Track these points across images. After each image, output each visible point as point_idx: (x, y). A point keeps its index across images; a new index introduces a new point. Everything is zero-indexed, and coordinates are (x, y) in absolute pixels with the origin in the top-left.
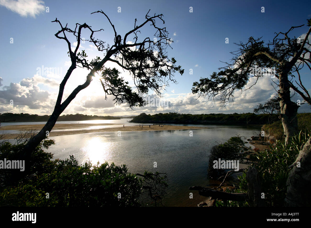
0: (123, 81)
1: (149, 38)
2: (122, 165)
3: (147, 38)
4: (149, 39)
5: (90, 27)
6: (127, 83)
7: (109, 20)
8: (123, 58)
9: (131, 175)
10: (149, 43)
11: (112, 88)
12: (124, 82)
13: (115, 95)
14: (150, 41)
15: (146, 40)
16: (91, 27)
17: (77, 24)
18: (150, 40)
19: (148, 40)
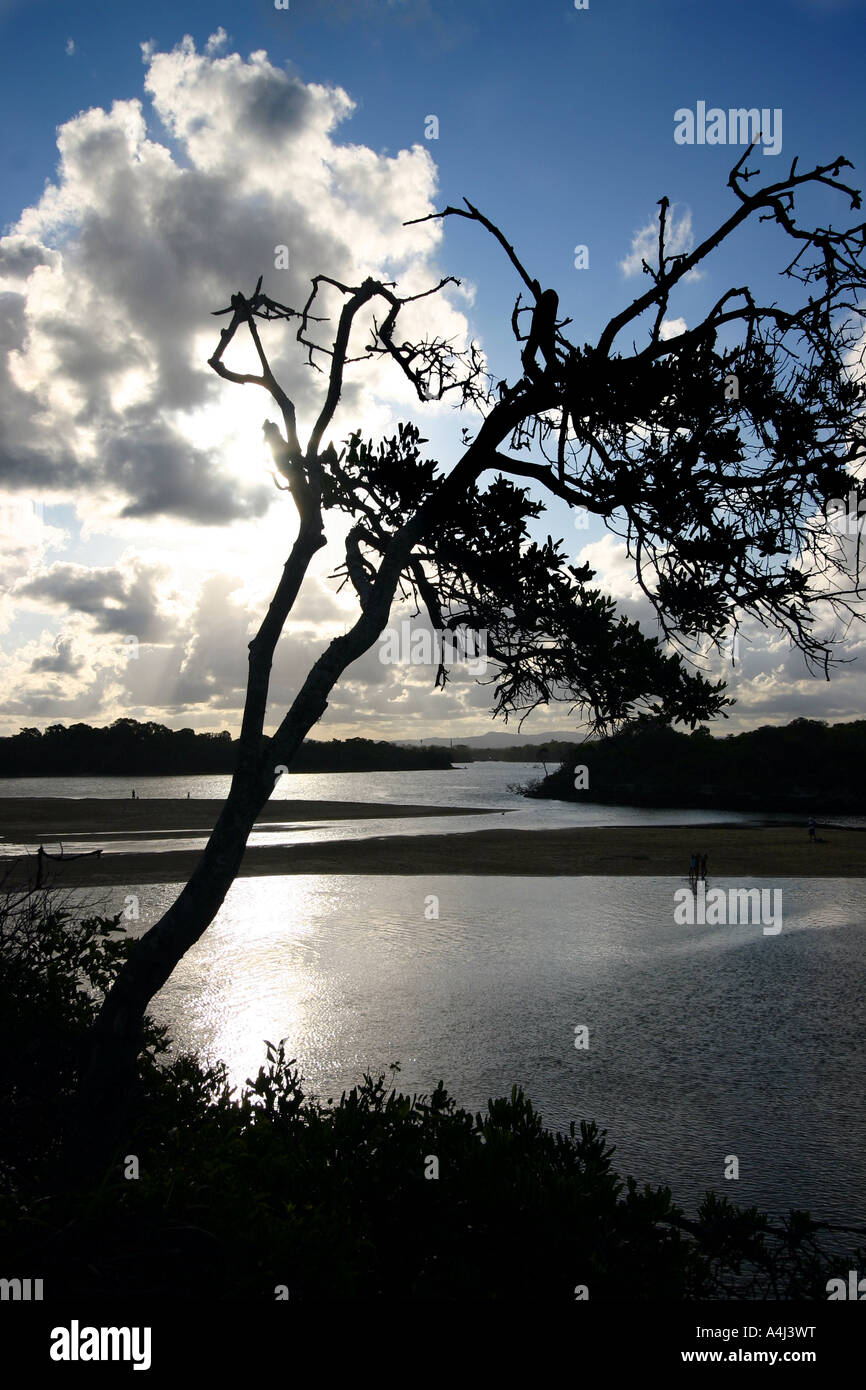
0: (556, 562)
1: (745, 291)
2: (573, 1123)
3: (733, 293)
4: (748, 295)
5: (389, 288)
6: (584, 574)
7: (509, 250)
8: (565, 420)
9: (640, 1190)
10: (747, 320)
11: (484, 607)
12: (564, 568)
13: (501, 657)
14: (751, 313)
15: (726, 309)
16: (394, 284)
17: (321, 283)
18: (750, 301)
19: (739, 303)
